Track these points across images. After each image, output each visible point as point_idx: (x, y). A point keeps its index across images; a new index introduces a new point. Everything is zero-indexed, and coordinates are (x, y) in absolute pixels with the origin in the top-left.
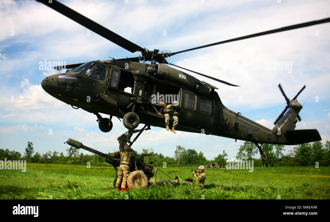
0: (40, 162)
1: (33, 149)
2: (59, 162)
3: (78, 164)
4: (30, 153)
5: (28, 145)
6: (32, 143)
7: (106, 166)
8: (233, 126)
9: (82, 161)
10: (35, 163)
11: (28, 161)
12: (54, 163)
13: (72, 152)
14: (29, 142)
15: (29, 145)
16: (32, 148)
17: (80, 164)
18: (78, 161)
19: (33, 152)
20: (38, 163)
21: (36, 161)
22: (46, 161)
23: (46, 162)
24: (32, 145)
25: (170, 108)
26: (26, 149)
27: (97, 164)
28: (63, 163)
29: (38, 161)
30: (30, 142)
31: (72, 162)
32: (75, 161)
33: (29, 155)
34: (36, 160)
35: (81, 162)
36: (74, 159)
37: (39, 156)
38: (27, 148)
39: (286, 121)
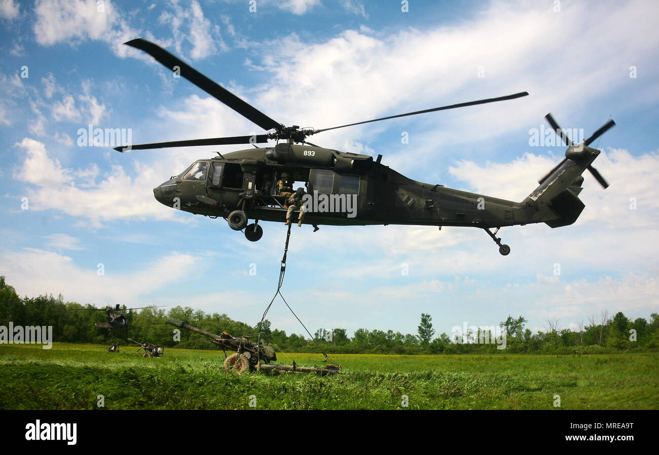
0: (447, 351)
1: (432, 328)
2: (485, 350)
3: (522, 352)
4: (426, 335)
5: (421, 319)
6: (428, 316)
7: (576, 353)
8: (423, 207)
9: (528, 345)
10: (437, 354)
11: (425, 351)
12: (475, 353)
13: (512, 328)
14: (423, 315)
15: (424, 321)
16: (430, 326)
17: (526, 352)
18: (521, 345)
19: (433, 334)
20: (443, 353)
21: (438, 350)
22: (458, 349)
23: (458, 352)
24: (430, 320)
25: (295, 197)
26: (419, 327)
27: (557, 350)
28: (492, 352)
29: (443, 351)
30: (425, 315)
31: (509, 350)
32: (514, 347)
33: (426, 341)
34: (439, 348)
35: (527, 348)
36: (513, 342)
37: (448, 341)
38: (420, 325)
39: (552, 183)
